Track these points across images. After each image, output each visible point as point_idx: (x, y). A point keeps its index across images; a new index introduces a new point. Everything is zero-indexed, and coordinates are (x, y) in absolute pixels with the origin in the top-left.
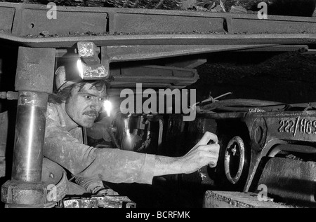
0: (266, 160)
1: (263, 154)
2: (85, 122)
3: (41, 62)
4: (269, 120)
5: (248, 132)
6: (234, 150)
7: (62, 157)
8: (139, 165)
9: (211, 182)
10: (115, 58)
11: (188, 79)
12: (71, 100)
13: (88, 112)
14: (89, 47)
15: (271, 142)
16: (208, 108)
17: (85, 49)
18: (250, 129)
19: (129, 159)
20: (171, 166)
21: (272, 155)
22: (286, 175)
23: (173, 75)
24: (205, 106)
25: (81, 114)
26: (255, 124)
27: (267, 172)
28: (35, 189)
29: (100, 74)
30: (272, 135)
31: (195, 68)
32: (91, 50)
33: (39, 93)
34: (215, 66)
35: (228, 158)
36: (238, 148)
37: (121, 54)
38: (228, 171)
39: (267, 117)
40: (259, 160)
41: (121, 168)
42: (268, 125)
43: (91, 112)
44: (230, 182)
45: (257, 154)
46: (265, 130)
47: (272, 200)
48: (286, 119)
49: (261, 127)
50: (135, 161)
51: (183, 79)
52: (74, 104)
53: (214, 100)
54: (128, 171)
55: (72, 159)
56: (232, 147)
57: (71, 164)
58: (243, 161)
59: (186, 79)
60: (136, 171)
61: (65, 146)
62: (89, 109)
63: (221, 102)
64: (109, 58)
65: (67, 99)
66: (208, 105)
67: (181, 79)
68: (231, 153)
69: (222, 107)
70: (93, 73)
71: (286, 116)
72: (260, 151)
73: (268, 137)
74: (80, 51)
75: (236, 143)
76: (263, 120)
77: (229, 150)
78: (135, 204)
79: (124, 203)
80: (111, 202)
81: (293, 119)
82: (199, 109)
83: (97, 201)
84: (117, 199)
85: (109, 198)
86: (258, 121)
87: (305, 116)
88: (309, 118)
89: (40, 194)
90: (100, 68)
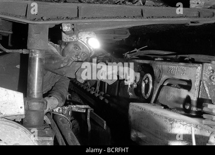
0: (162, 86)
1: (160, 84)
3: (41, 33)
4: (163, 66)
9: (136, 97)
11: (123, 35)
14: (68, 26)
15: (164, 77)
16: (135, 55)
17: (66, 27)
21: (165, 84)
23: (114, 33)
24: (133, 54)
26: (157, 68)
28: (40, 102)
29: (74, 39)
30: (165, 74)
31: (128, 29)
32: (69, 28)
33: (40, 50)
35: (144, 85)
36: (148, 80)
37: (85, 28)
38: (143, 92)
40: (158, 87)
42: (163, 69)
44: (144, 98)
45: (157, 84)
46: (161, 71)
47: (163, 107)
48: (171, 66)
53: (138, 51)
56: (146, 79)
58: (151, 87)
63: (142, 51)
64: (78, 30)
66: (135, 53)
67: (119, 35)
68: (145, 82)
69: (142, 54)
70: (70, 39)
72: (159, 82)
73: (163, 75)
74: (63, 28)
75: (147, 77)
76: (160, 66)
77: (144, 81)
78: (93, 109)
79: (87, 109)
80: (80, 109)
81: (175, 67)
82: (129, 56)
83: (72, 108)
84: (83, 106)
85: (78, 106)
86: (158, 66)
87: (180, 66)
88: (181, 67)
89: (42, 104)
90: (74, 36)
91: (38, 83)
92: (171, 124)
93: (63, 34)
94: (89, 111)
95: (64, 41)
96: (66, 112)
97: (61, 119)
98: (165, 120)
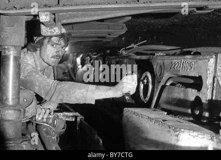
0: (164, 87)
1: (162, 84)
2: (52, 63)
3: (15, 25)
4: (166, 61)
5: (154, 69)
6: (145, 81)
7: (36, 88)
8: (85, 93)
9: (133, 101)
10: (65, 21)
11: (119, 31)
12: (43, 47)
13: (54, 56)
14: (46, 15)
15: (166, 75)
16: (132, 51)
17: (44, 17)
18: (155, 67)
19: (78, 89)
20: (107, 93)
21: (168, 84)
22: (175, 97)
23: (109, 28)
24: (130, 50)
25: (50, 58)
26: (157, 64)
27: (164, 95)
28: (16, 110)
29: (55, 32)
30: (167, 72)
31: (124, 23)
32: (48, 17)
33: (15, 46)
34: (139, 20)
35: (142, 86)
36: (148, 80)
37: (68, 18)
38: (141, 94)
39: (165, 60)
40: (160, 87)
41: (73, 95)
42: (165, 64)
43: (57, 56)
44: (143, 102)
45: (158, 84)
46: (163, 68)
47: (166, 113)
48: (175, 61)
49: (161, 66)
50: (82, 91)
51: (116, 31)
52: (45, 51)
53: (135, 46)
54: (78, 97)
55: (43, 89)
56: (144, 79)
57: (43, 92)
58: (151, 88)
59: (118, 31)
60: (83, 97)
61: (38, 80)
62: (55, 54)
63: (140, 47)
64: (61, 21)
65: (41, 47)
66: (132, 50)
67: (114, 31)
68: (143, 83)
69: (140, 51)
70: (50, 32)
71: (176, 59)
72: (160, 82)
73: (165, 73)
74: (41, 18)
75: (146, 76)
76: (162, 62)
77: (143, 81)
78: (83, 117)
79: (76, 117)
80: (67, 117)
81: (179, 61)
82: (124, 53)
83: (58, 116)
84: (71, 114)
85: (65, 113)
86: (159, 62)
87: (186, 59)
88: (188, 60)
89: (19, 113)
90: (55, 28)
91: (14, 87)
92: (177, 136)
93: (42, 27)
94: (78, 119)
95: (44, 34)
96: (51, 121)
97: (45, 129)
98: (169, 129)
